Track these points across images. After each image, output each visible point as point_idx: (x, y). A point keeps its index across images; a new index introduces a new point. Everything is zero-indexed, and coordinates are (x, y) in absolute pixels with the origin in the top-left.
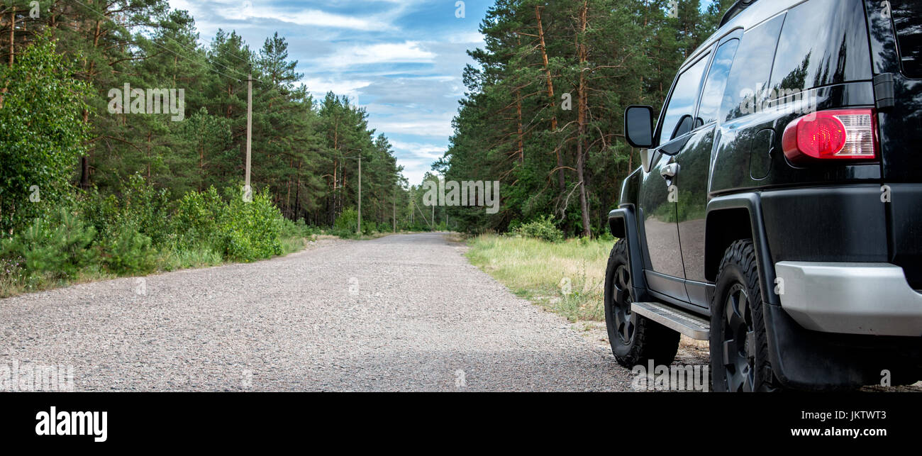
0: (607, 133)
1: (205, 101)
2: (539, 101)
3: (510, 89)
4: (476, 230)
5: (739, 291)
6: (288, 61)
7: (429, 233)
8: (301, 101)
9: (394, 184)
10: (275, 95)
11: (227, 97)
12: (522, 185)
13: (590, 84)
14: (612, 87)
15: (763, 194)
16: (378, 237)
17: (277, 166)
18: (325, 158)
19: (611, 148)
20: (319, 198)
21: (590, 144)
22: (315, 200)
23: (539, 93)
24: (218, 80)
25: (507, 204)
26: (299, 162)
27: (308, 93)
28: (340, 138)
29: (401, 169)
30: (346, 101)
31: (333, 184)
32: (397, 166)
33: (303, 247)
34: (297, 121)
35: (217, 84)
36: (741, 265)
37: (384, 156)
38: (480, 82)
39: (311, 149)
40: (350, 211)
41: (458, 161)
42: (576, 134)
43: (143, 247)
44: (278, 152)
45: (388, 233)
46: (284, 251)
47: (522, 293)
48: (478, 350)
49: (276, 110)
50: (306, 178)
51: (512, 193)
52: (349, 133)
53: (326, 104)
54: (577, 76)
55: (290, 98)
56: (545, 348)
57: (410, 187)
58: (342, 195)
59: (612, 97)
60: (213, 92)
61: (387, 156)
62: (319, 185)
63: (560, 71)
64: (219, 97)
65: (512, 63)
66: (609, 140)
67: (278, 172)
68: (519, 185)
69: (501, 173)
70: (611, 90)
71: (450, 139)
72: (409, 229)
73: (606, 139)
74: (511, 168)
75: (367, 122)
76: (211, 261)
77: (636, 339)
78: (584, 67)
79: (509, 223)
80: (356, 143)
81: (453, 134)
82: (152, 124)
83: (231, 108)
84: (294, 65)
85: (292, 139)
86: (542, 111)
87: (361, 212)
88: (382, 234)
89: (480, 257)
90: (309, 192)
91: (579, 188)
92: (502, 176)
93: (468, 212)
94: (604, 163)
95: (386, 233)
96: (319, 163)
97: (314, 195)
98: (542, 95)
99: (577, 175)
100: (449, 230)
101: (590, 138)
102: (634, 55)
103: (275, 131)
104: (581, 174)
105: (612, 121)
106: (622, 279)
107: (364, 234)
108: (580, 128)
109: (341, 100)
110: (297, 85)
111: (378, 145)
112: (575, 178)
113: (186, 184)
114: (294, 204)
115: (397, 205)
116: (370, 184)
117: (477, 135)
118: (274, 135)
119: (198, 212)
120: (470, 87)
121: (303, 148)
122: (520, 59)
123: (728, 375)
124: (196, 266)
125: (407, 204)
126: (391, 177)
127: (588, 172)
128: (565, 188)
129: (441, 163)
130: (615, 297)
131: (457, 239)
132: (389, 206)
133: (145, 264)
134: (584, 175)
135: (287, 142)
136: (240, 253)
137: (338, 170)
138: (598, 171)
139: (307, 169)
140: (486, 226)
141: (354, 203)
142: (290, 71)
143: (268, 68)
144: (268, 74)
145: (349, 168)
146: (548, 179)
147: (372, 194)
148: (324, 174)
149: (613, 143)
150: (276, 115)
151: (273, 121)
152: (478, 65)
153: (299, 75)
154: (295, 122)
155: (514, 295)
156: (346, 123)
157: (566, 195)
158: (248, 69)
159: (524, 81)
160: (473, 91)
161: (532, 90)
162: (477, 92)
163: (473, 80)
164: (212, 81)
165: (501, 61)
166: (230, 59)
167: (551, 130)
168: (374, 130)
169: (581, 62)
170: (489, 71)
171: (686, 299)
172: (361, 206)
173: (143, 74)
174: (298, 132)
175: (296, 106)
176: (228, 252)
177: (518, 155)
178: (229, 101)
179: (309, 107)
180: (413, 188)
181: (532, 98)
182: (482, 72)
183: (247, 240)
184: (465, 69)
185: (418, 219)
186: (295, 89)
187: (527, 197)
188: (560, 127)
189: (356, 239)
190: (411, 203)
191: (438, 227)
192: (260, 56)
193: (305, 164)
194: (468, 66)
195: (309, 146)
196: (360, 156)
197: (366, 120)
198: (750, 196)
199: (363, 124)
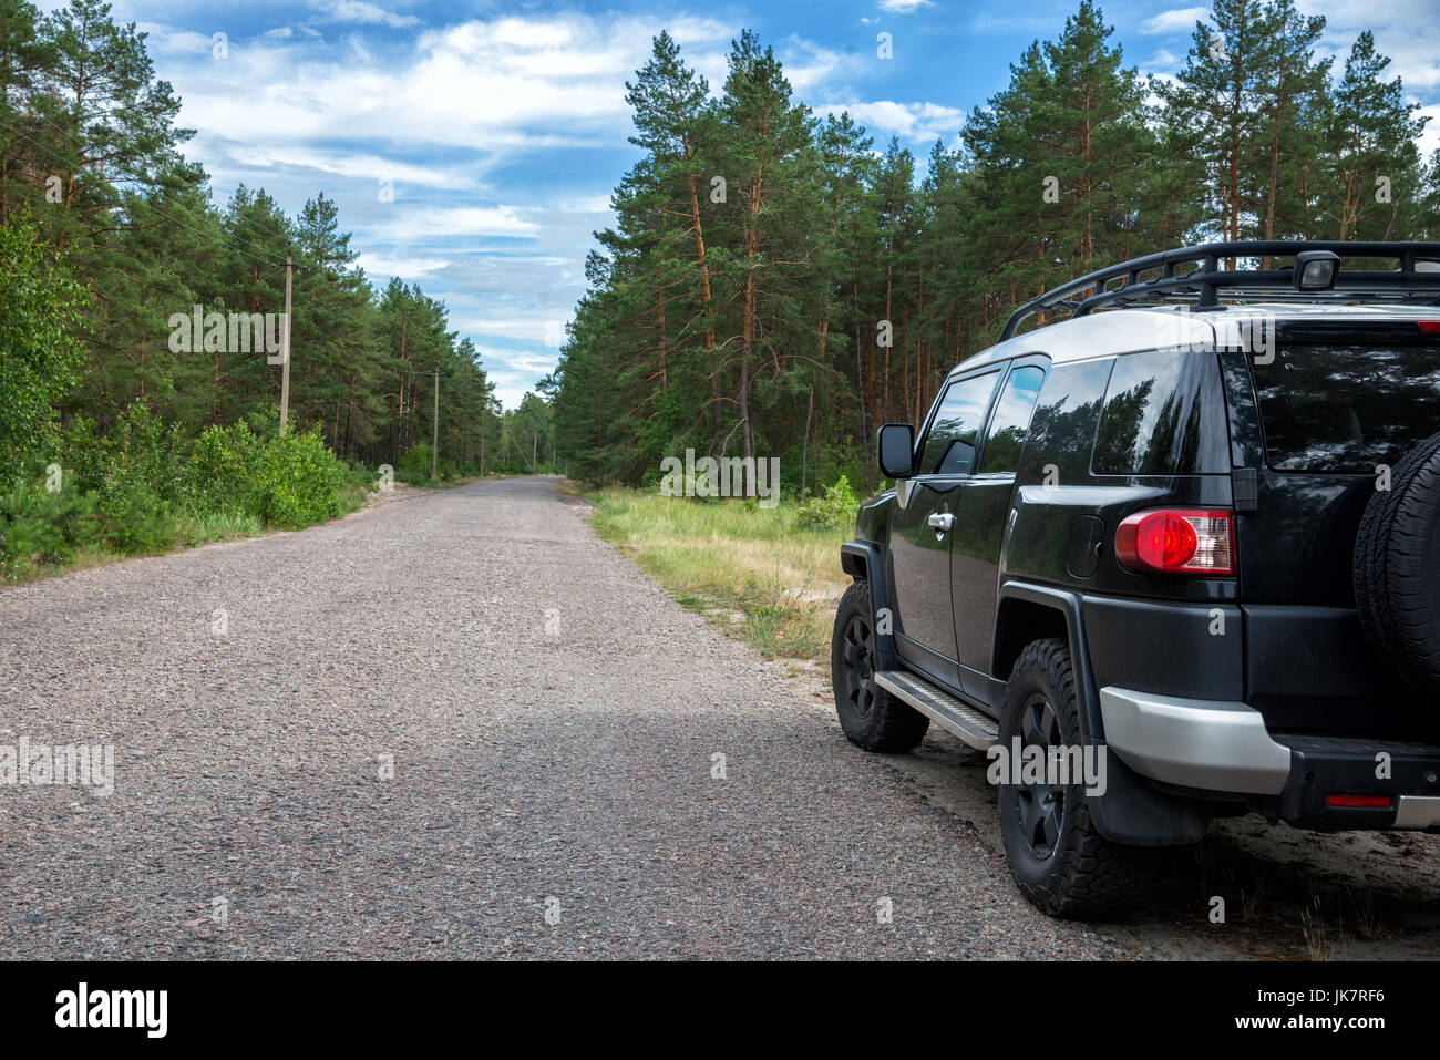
0: (782, 353)
1: (220, 287)
2: (690, 307)
3: (650, 288)
4: (598, 480)
5: (1043, 705)
6: (338, 233)
7: (529, 477)
8: (355, 290)
9: (483, 409)
10: (321, 282)
11: (253, 284)
12: (663, 420)
13: (762, 286)
14: (791, 291)
15: (1086, 598)
16: (463, 484)
17: (322, 384)
18: (388, 372)
19: (786, 374)
20: (378, 427)
21: (758, 367)
22: (372, 429)
23: (692, 295)
24: (239, 259)
25: (643, 446)
26: (352, 376)
27: (366, 280)
28: (409, 343)
29: (492, 387)
30: (417, 290)
31: (398, 406)
32: (487, 383)
33: (364, 504)
34: (350, 319)
35: (237, 265)
36: (1048, 674)
37: (470, 369)
38: (609, 275)
39: (368, 359)
40: (423, 446)
41: (574, 382)
42: (741, 353)
43: (160, 513)
44: (324, 364)
45: (474, 478)
46: (341, 511)
47: (688, 603)
48: (661, 712)
49: (322, 304)
50: (361, 399)
51: (649, 431)
52: (422, 338)
53: (391, 295)
54: (745, 274)
55: (339, 286)
56: (746, 708)
57: (504, 412)
58: (410, 423)
59: (791, 305)
60: (232, 275)
61: (474, 369)
62: (379, 409)
63: (721, 266)
64: (241, 282)
65: (654, 252)
66: (784, 363)
67: (324, 391)
68: (659, 420)
69: (634, 402)
70: (790, 295)
71: (562, 349)
72: (503, 472)
73: (780, 361)
74: (648, 395)
75: (445, 321)
76: (246, 529)
77: (877, 714)
78: (755, 262)
79: (644, 471)
80: (431, 351)
81: (566, 343)
82: (150, 323)
83: (257, 298)
84: (346, 239)
85: (343, 344)
86: (695, 320)
87: (438, 446)
88: (466, 480)
89: (611, 526)
90: (366, 418)
91: (742, 427)
92: (636, 406)
93: (587, 454)
94: (777, 394)
95: (472, 479)
96: (380, 379)
97: (372, 423)
98: (696, 298)
99: (740, 410)
100: (556, 472)
101: (758, 359)
102: (824, 248)
103: (320, 333)
104: (745, 408)
105: (789, 338)
106: (857, 633)
107: (443, 479)
108: (745, 346)
109: (411, 289)
110: (350, 267)
111: (461, 353)
112: (736, 414)
113: (195, 406)
114: (344, 435)
115: (485, 437)
116: (449, 408)
117: (603, 349)
118: (318, 338)
119: (221, 455)
120: (595, 282)
121: (357, 357)
122: (667, 248)
123: (1022, 802)
124: (228, 538)
125: (499, 435)
126: (478, 398)
127: (755, 405)
128: (722, 427)
129: (549, 381)
130: (847, 654)
131: (572, 492)
132: (475, 438)
133: (161, 538)
134: (748, 409)
135: (336, 348)
136: (285, 517)
137: (405, 388)
138: (769, 406)
139: (363, 386)
140: (612, 473)
141: (428, 433)
142: (341, 249)
143: (309, 242)
144: (309, 251)
145: (421, 386)
146: (699, 414)
147: (452, 423)
148: (387, 392)
149: (790, 368)
150: (321, 311)
151: (318, 320)
152: (606, 252)
153: (354, 253)
154: (348, 321)
155: (679, 605)
156: (418, 323)
157: (723, 437)
158: (283, 243)
159: (672, 278)
160: (599, 288)
161: (682, 290)
162: (603, 287)
163: (599, 273)
164: (231, 259)
165: (640, 248)
166: (256, 229)
167: (705, 346)
168: (457, 333)
169: (751, 255)
170: (621, 261)
171: (959, 687)
172: (438, 439)
173: (138, 250)
174: (351, 334)
175: (349, 298)
176: (269, 514)
177: (658, 377)
178: (254, 288)
179: (365, 300)
180: (508, 412)
181: (681, 301)
182: (612, 261)
183: (293, 500)
184: (589, 257)
185: (515, 457)
186: (346, 273)
187: (671, 438)
188: (717, 341)
189: (431, 487)
190: (505, 435)
191: (541, 468)
192: (298, 226)
193: (360, 379)
194: (593, 252)
195: (366, 354)
196: (437, 370)
197: (445, 318)
198: (1066, 595)
199: (440, 324)
